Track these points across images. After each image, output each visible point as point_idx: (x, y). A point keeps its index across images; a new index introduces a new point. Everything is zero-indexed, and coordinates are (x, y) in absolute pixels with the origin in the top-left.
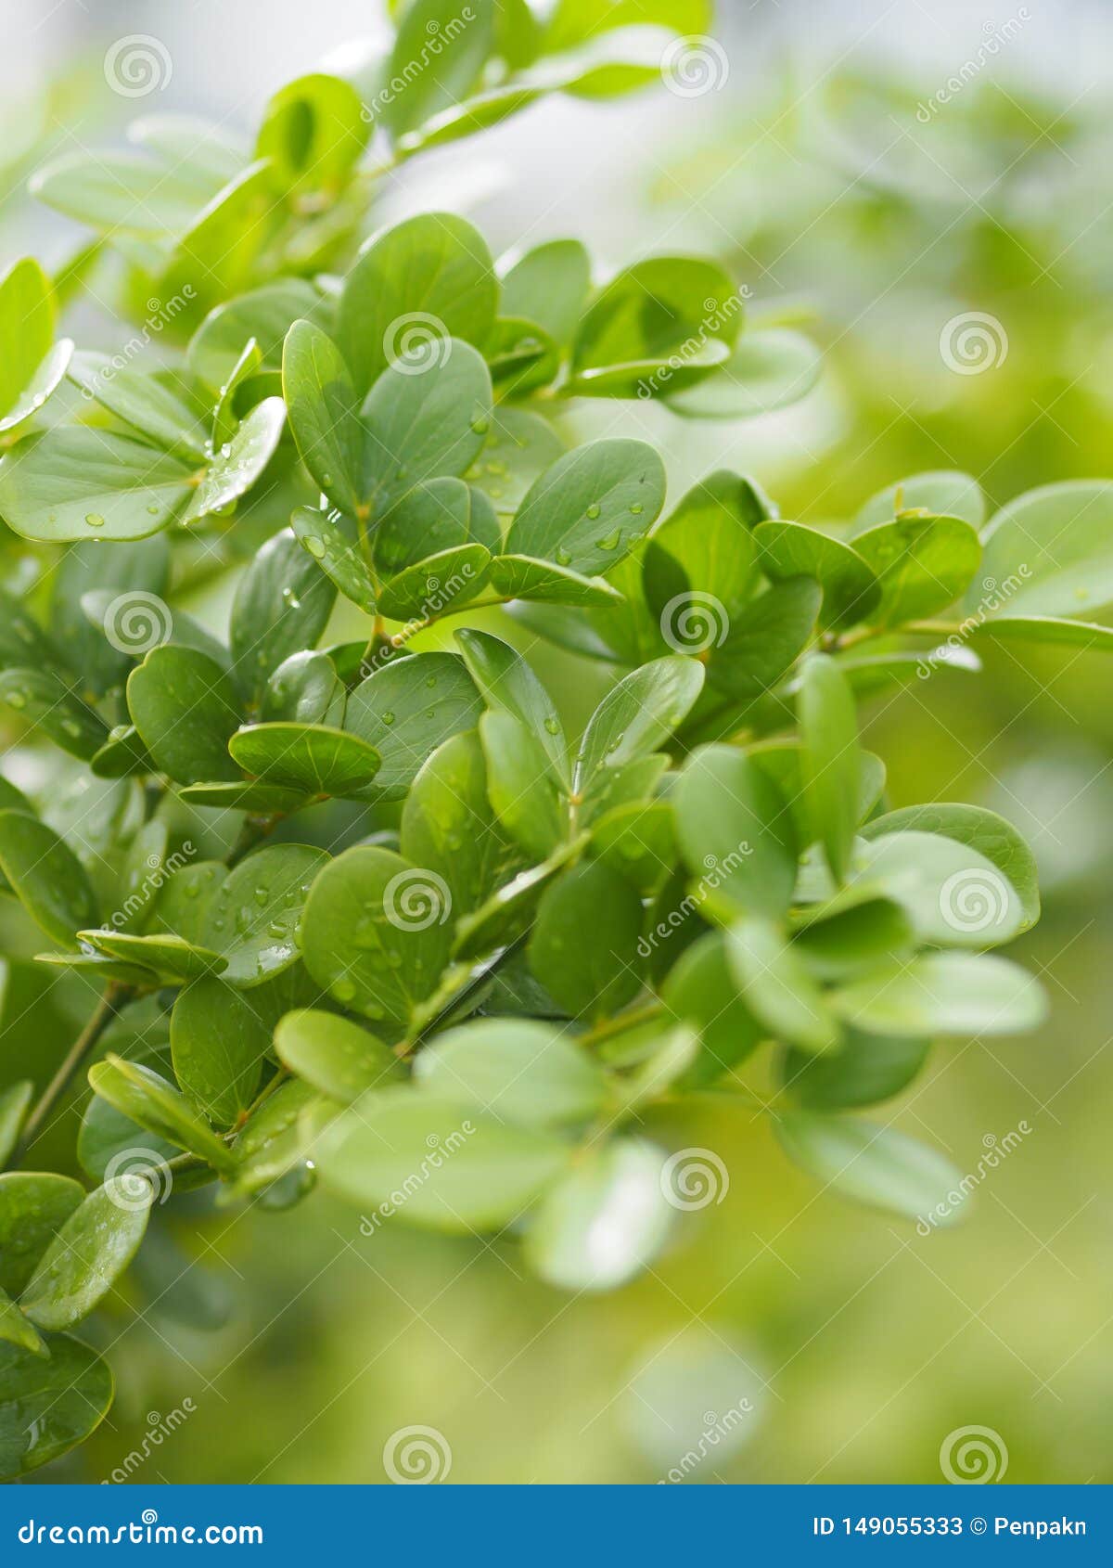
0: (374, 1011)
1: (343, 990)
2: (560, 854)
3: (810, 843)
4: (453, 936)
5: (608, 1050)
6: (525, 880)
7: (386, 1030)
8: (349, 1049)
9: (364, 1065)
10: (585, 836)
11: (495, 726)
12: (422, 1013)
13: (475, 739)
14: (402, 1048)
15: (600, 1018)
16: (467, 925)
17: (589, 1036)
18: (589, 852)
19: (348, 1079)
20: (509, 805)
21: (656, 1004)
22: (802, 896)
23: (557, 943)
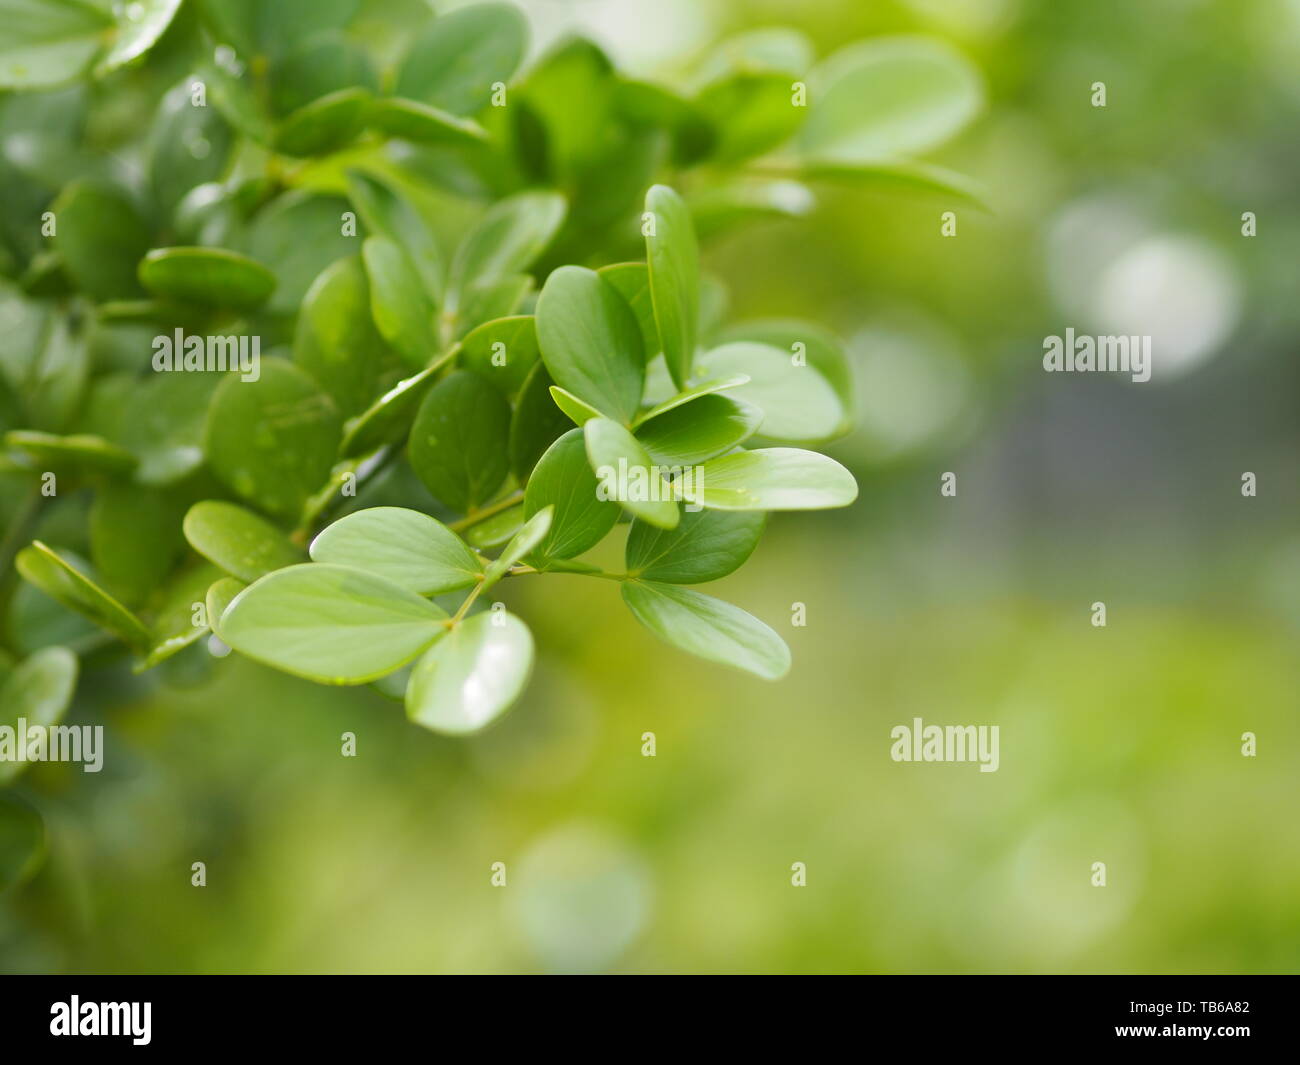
0: (272, 503)
1: (245, 484)
2: (436, 363)
3: (654, 353)
4: (340, 435)
5: (477, 534)
6: (403, 386)
7: (282, 521)
8: (249, 535)
9: (264, 549)
10: (457, 347)
11: (378, 253)
12: (314, 504)
13: (360, 266)
14: (297, 536)
15: (472, 507)
16: (353, 426)
17: (462, 523)
18: (461, 360)
19: (249, 561)
20: (390, 321)
21: (519, 495)
22: (647, 400)
23: (433, 441)
